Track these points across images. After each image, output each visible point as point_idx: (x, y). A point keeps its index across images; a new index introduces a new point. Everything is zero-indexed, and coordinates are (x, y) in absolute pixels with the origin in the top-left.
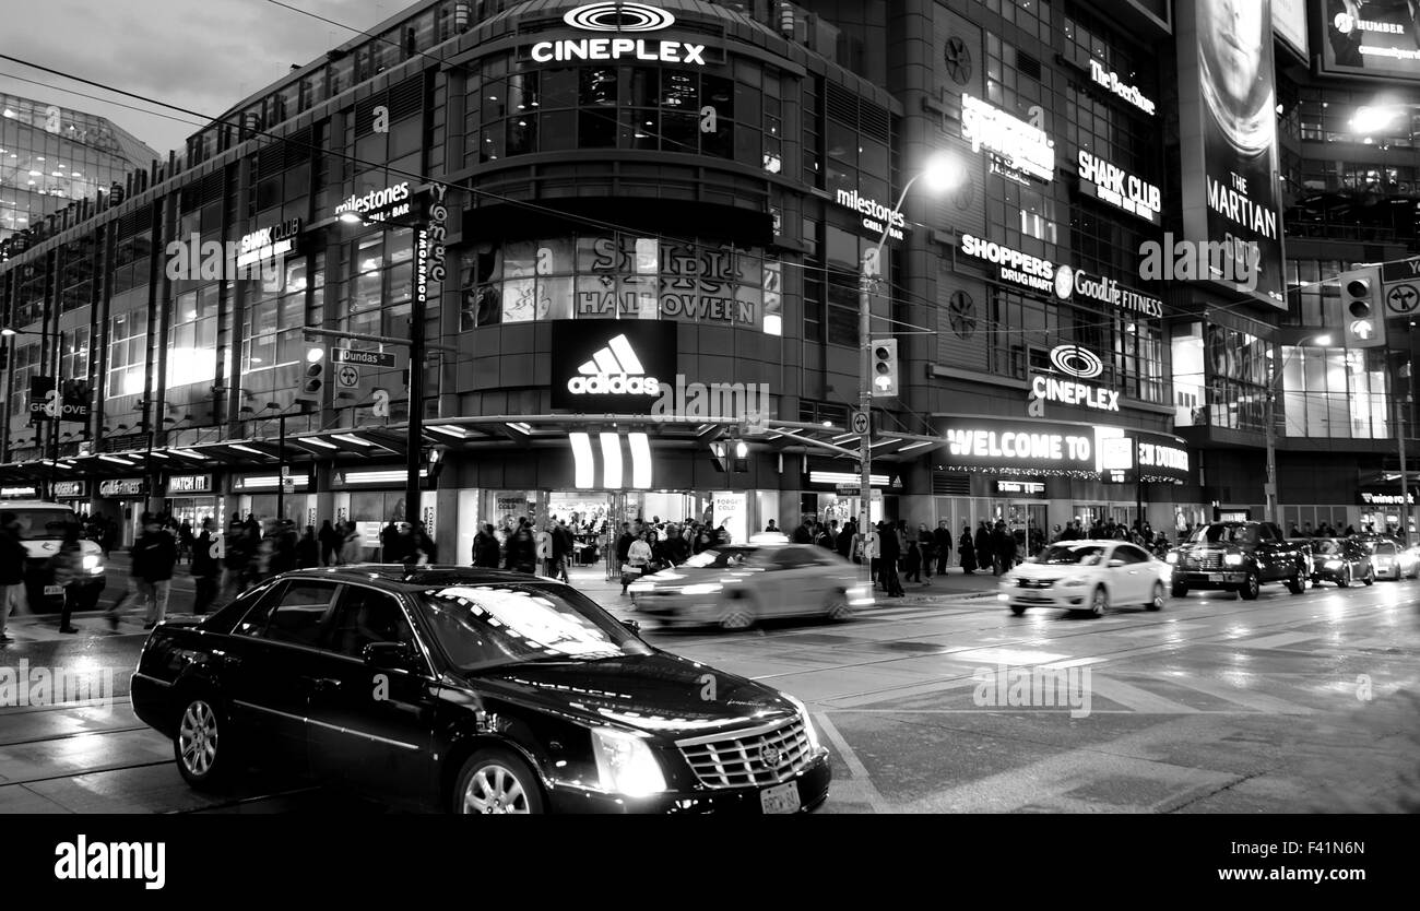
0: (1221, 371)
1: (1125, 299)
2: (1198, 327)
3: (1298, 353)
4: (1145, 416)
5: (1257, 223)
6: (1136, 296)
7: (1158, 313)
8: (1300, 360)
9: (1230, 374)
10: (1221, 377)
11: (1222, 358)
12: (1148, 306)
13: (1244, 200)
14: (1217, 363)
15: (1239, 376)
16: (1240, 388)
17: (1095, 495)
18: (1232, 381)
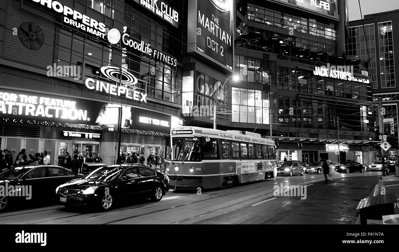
0: (202, 92)
1: (155, 54)
2: (192, 72)
3: (238, 91)
4: (165, 107)
5: (223, 38)
6: (161, 54)
7: (174, 64)
8: (239, 94)
9: (206, 94)
10: (202, 94)
11: (203, 87)
12: (169, 60)
13: (217, 27)
14: (200, 89)
15: (211, 95)
16: (211, 101)
17: (137, 141)
18: (207, 96)
